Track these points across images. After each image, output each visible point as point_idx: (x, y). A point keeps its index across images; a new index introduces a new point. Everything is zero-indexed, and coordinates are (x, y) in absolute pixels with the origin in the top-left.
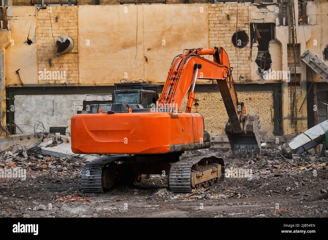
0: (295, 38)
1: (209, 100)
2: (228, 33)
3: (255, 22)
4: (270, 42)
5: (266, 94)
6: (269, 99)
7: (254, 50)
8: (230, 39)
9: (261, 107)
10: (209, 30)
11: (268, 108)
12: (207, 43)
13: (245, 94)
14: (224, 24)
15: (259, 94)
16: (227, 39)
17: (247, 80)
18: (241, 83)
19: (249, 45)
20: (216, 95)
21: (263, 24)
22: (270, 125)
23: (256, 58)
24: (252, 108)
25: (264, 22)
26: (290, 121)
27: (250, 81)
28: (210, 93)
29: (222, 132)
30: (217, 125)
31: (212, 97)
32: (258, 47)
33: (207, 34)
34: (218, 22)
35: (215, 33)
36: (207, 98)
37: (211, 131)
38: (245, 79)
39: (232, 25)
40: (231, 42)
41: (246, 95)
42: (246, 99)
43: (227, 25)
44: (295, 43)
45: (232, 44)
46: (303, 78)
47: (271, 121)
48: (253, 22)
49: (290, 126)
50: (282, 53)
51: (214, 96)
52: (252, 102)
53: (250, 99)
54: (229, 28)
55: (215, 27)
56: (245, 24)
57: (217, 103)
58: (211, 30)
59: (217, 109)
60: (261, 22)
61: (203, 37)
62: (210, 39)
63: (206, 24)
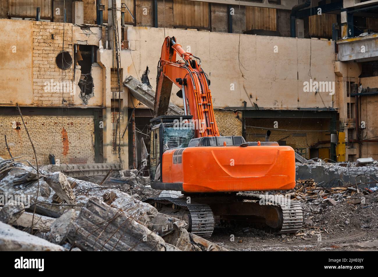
0: (119, 63)
1: (31, 124)
2: (52, 53)
3: (78, 44)
4: (93, 65)
5: (87, 119)
6: (90, 124)
7: (78, 73)
8: (54, 59)
9: (82, 133)
10: (33, 49)
11: (89, 133)
12: (31, 62)
13: (67, 118)
14: (48, 44)
15: (81, 119)
16: (51, 59)
17: (69, 104)
18: (63, 106)
19: (72, 67)
20: (38, 119)
21: (86, 45)
22: (91, 151)
23: (78, 81)
24: (73, 133)
25: (87, 44)
26: (112, 148)
27: (73, 105)
28: (32, 116)
29: (44, 158)
30: (38, 151)
31: (34, 121)
32: (81, 69)
33: (31, 53)
34: (42, 41)
35: (39, 52)
36: (29, 122)
37: (33, 157)
38: (68, 102)
39: (56, 45)
40: (55, 63)
41: (68, 120)
42: (68, 124)
43: (51, 44)
44: (120, 68)
45: (56, 65)
46: (125, 103)
47: (91, 147)
48: (76, 43)
49: (113, 153)
50: (106, 77)
51: (36, 120)
52: (73, 127)
53: (72, 124)
54: (53, 48)
55: (39, 46)
56: (69, 45)
57: (39, 128)
58: (35, 49)
59: (39, 134)
60: (84, 43)
61: (27, 56)
62: (34, 58)
63: (30, 42)
